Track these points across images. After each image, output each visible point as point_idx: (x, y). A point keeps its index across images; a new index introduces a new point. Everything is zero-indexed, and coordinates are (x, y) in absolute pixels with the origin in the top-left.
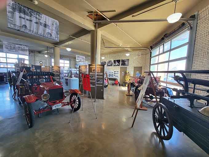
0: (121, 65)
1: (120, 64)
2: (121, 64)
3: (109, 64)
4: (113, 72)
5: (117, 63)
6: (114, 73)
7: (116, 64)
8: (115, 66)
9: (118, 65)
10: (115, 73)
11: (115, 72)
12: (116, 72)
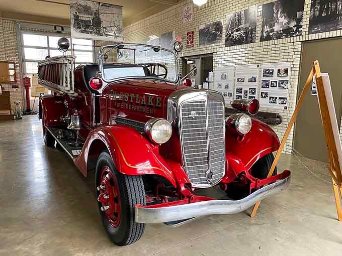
0: (305, 28)
1: (299, 20)
2: (305, 22)
3: (236, 34)
4: (258, 73)
5: (283, 20)
6: (261, 78)
7: (277, 28)
8: (269, 38)
9: (288, 32)
10: (271, 79)
11: (268, 73)
12: (275, 78)
